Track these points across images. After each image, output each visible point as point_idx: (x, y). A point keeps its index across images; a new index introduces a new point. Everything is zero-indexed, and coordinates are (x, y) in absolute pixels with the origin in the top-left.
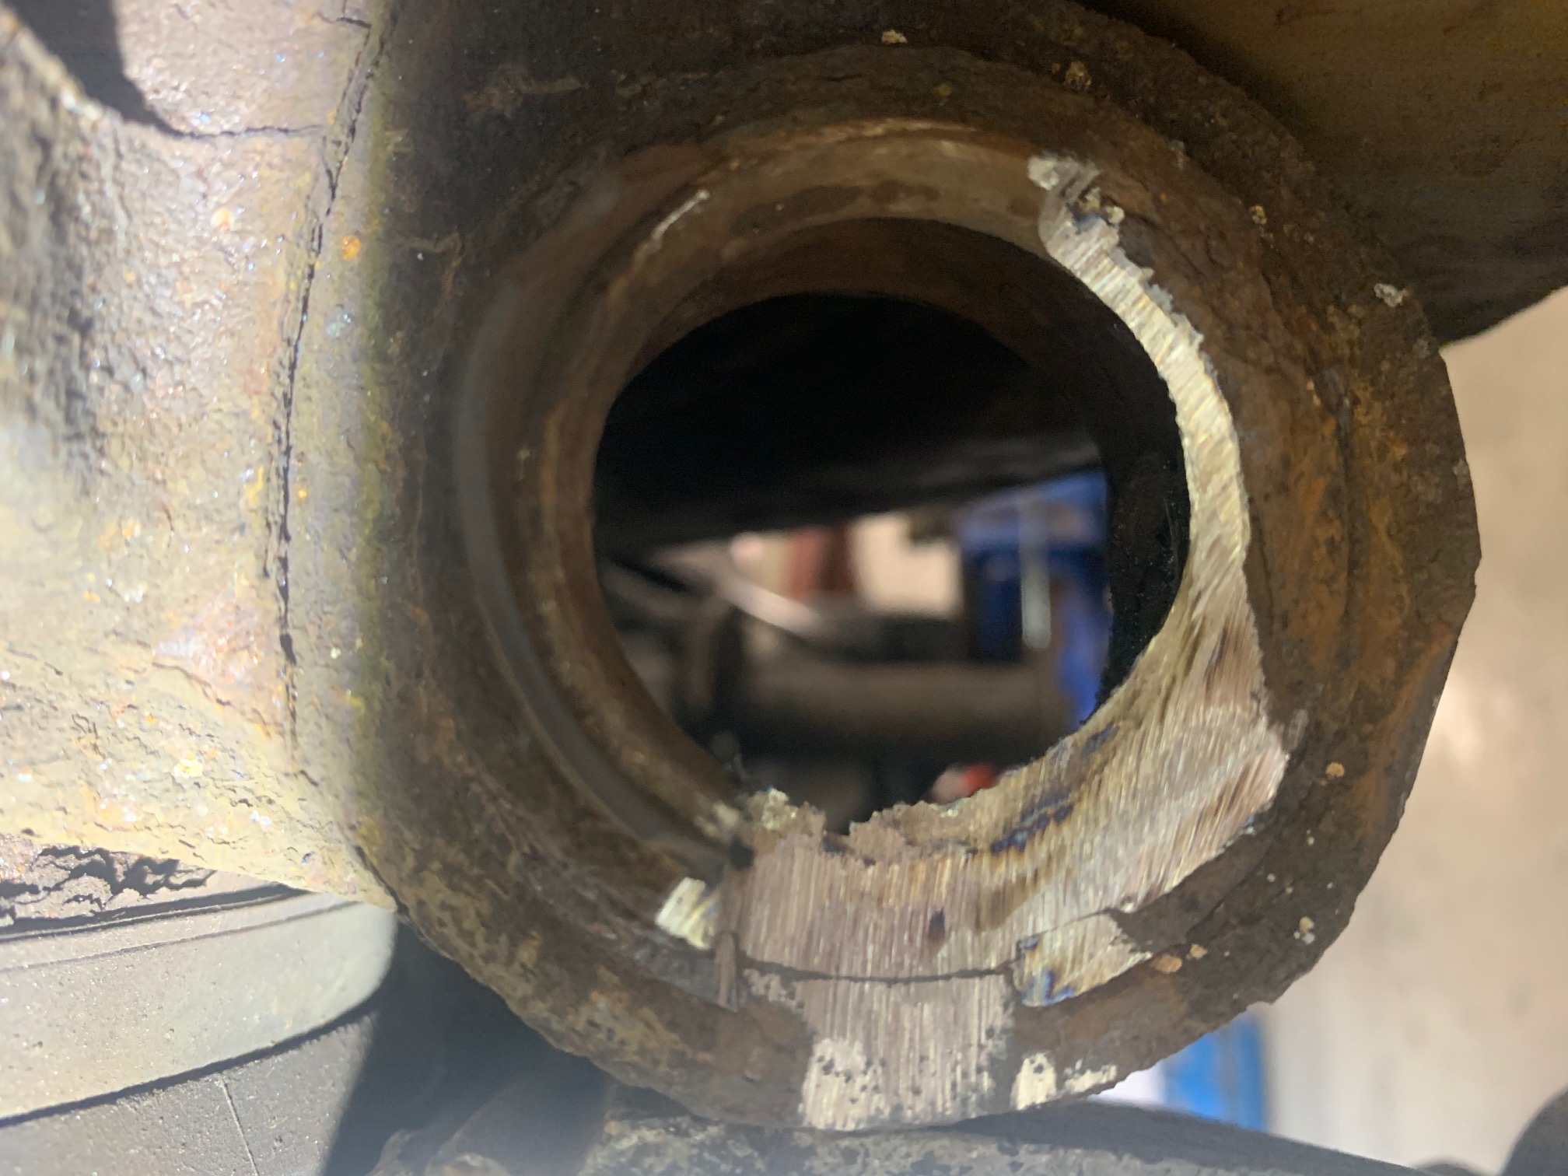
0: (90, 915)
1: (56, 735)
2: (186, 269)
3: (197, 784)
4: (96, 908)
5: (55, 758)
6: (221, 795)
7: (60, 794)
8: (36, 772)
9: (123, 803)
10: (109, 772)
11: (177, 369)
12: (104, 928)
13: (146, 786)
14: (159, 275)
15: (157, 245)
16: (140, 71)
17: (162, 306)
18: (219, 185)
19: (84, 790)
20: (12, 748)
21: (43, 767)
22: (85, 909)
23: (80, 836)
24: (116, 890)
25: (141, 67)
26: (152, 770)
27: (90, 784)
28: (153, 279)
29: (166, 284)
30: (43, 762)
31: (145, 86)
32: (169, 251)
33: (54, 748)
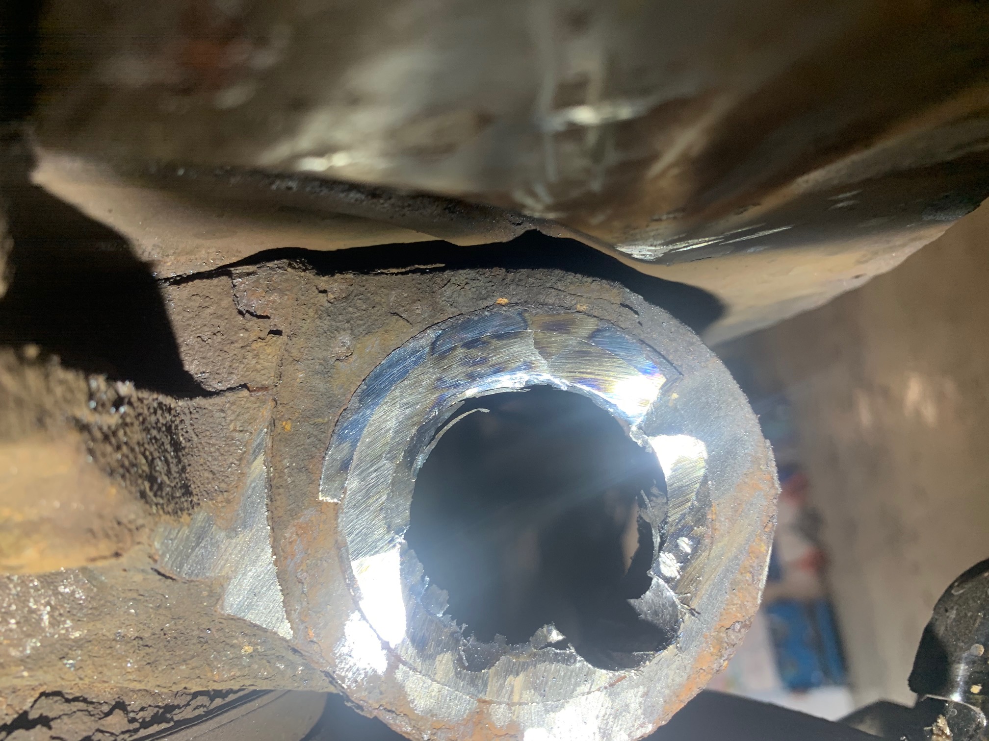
0: (203, 713)
1: (192, 647)
2: (222, 451)
3: (251, 656)
4: (205, 709)
5: (193, 657)
6: (263, 658)
7: (197, 671)
8: (187, 664)
9: (223, 670)
10: (215, 658)
11: (225, 494)
12: (211, 718)
13: (231, 661)
14: (212, 456)
15: (209, 444)
16: (189, 367)
17: (215, 468)
18: (229, 412)
19: (207, 668)
20: (175, 656)
21: (189, 662)
22: (201, 711)
23: (207, 686)
24: (212, 700)
25: (189, 366)
26: (233, 654)
27: (208, 665)
28: (210, 459)
29: (215, 459)
30: (189, 659)
31: (192, 372)
32: (213, 445)
33: (191, 653)
